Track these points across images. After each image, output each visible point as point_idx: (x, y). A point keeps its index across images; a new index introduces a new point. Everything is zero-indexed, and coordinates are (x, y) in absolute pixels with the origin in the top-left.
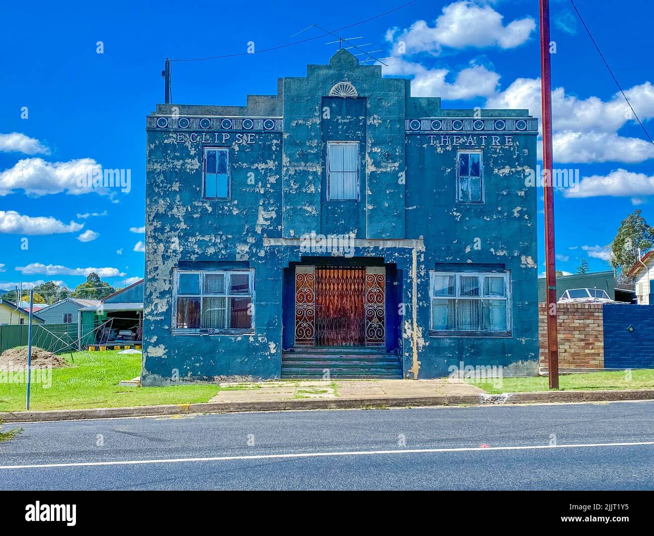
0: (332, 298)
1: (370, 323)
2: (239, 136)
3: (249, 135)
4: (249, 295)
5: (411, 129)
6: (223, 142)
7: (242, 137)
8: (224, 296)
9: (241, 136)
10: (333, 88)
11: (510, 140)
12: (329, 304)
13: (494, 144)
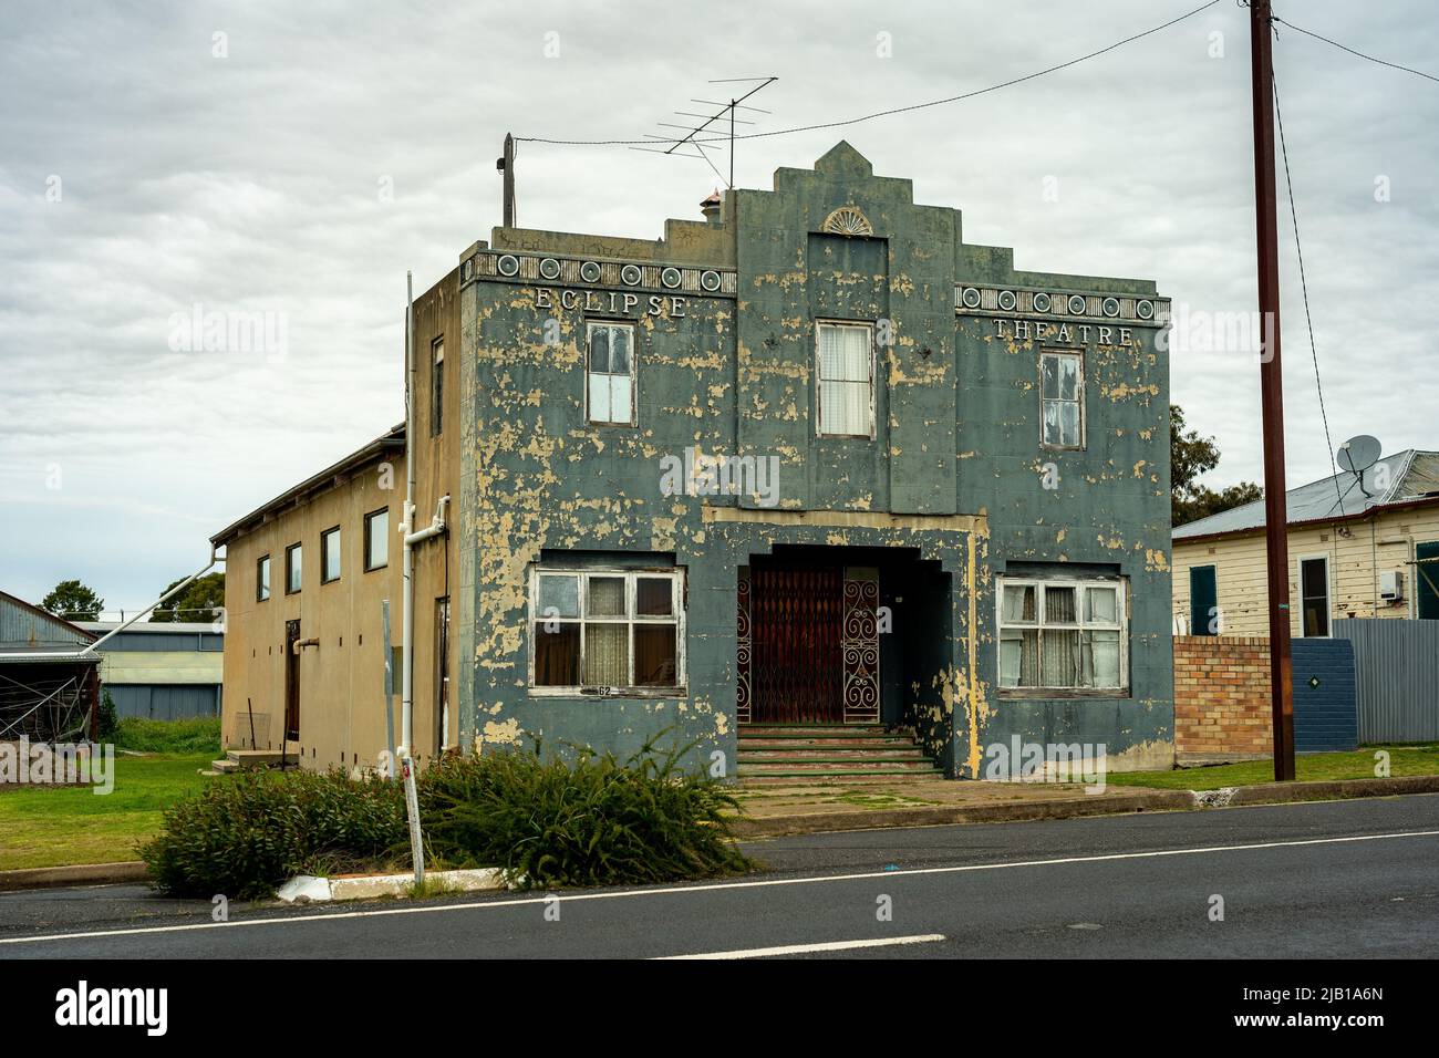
0: (781, 627)
1: (852, 677)
2: (655, 301)
3: (674, 299)
4: (673, 618)
5: (964, 306)
6: (626, 311)
7: (659, 304)
8: (626, 622)
9: (659, 300)
10: (830, 218)
11: (1128, 335)
12: (776, 639)
13: (1102, 341)
